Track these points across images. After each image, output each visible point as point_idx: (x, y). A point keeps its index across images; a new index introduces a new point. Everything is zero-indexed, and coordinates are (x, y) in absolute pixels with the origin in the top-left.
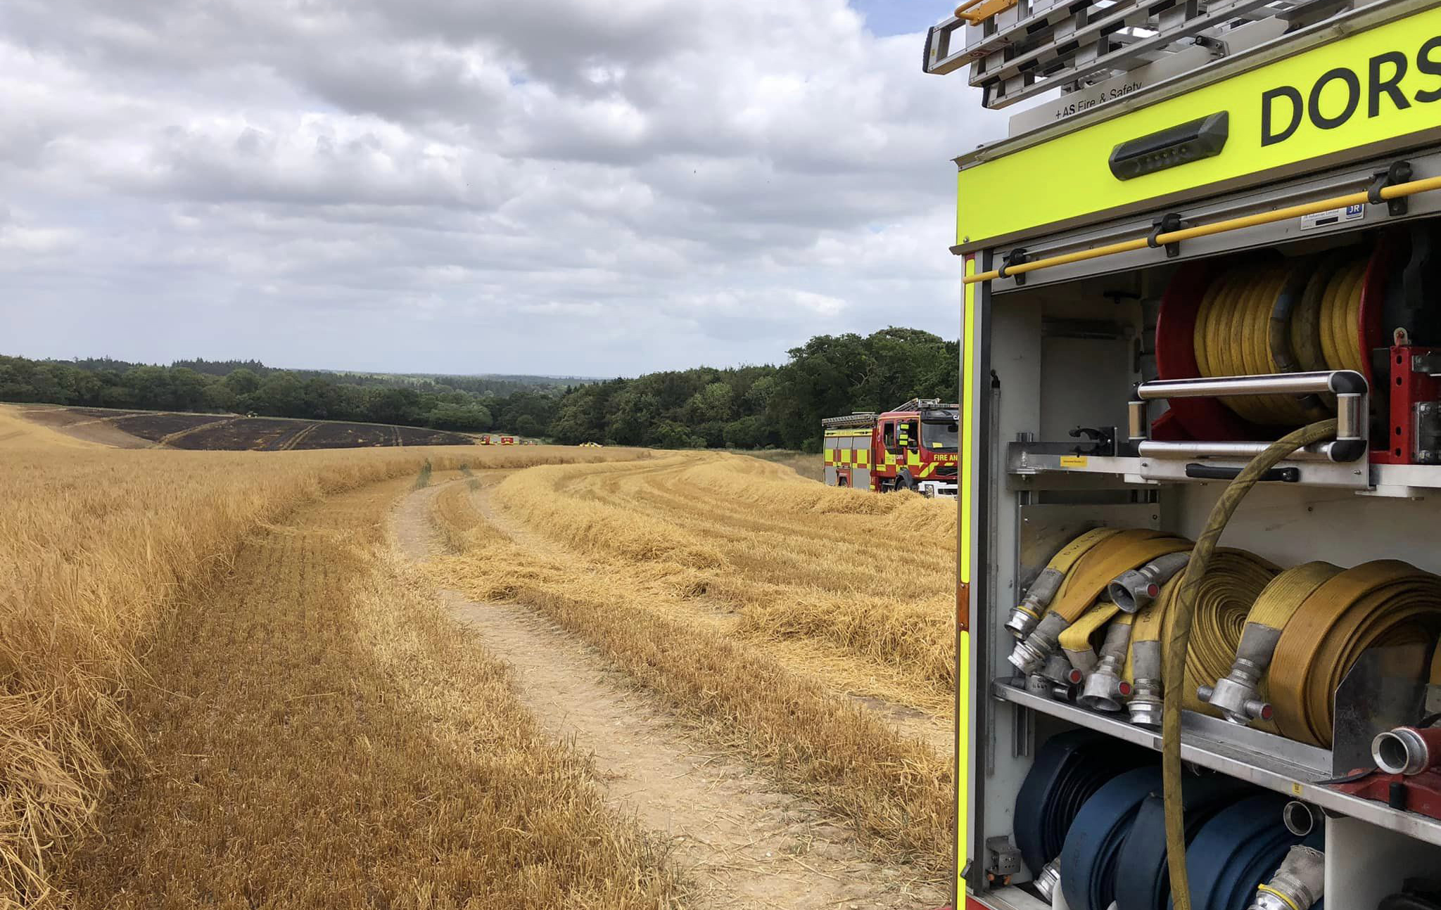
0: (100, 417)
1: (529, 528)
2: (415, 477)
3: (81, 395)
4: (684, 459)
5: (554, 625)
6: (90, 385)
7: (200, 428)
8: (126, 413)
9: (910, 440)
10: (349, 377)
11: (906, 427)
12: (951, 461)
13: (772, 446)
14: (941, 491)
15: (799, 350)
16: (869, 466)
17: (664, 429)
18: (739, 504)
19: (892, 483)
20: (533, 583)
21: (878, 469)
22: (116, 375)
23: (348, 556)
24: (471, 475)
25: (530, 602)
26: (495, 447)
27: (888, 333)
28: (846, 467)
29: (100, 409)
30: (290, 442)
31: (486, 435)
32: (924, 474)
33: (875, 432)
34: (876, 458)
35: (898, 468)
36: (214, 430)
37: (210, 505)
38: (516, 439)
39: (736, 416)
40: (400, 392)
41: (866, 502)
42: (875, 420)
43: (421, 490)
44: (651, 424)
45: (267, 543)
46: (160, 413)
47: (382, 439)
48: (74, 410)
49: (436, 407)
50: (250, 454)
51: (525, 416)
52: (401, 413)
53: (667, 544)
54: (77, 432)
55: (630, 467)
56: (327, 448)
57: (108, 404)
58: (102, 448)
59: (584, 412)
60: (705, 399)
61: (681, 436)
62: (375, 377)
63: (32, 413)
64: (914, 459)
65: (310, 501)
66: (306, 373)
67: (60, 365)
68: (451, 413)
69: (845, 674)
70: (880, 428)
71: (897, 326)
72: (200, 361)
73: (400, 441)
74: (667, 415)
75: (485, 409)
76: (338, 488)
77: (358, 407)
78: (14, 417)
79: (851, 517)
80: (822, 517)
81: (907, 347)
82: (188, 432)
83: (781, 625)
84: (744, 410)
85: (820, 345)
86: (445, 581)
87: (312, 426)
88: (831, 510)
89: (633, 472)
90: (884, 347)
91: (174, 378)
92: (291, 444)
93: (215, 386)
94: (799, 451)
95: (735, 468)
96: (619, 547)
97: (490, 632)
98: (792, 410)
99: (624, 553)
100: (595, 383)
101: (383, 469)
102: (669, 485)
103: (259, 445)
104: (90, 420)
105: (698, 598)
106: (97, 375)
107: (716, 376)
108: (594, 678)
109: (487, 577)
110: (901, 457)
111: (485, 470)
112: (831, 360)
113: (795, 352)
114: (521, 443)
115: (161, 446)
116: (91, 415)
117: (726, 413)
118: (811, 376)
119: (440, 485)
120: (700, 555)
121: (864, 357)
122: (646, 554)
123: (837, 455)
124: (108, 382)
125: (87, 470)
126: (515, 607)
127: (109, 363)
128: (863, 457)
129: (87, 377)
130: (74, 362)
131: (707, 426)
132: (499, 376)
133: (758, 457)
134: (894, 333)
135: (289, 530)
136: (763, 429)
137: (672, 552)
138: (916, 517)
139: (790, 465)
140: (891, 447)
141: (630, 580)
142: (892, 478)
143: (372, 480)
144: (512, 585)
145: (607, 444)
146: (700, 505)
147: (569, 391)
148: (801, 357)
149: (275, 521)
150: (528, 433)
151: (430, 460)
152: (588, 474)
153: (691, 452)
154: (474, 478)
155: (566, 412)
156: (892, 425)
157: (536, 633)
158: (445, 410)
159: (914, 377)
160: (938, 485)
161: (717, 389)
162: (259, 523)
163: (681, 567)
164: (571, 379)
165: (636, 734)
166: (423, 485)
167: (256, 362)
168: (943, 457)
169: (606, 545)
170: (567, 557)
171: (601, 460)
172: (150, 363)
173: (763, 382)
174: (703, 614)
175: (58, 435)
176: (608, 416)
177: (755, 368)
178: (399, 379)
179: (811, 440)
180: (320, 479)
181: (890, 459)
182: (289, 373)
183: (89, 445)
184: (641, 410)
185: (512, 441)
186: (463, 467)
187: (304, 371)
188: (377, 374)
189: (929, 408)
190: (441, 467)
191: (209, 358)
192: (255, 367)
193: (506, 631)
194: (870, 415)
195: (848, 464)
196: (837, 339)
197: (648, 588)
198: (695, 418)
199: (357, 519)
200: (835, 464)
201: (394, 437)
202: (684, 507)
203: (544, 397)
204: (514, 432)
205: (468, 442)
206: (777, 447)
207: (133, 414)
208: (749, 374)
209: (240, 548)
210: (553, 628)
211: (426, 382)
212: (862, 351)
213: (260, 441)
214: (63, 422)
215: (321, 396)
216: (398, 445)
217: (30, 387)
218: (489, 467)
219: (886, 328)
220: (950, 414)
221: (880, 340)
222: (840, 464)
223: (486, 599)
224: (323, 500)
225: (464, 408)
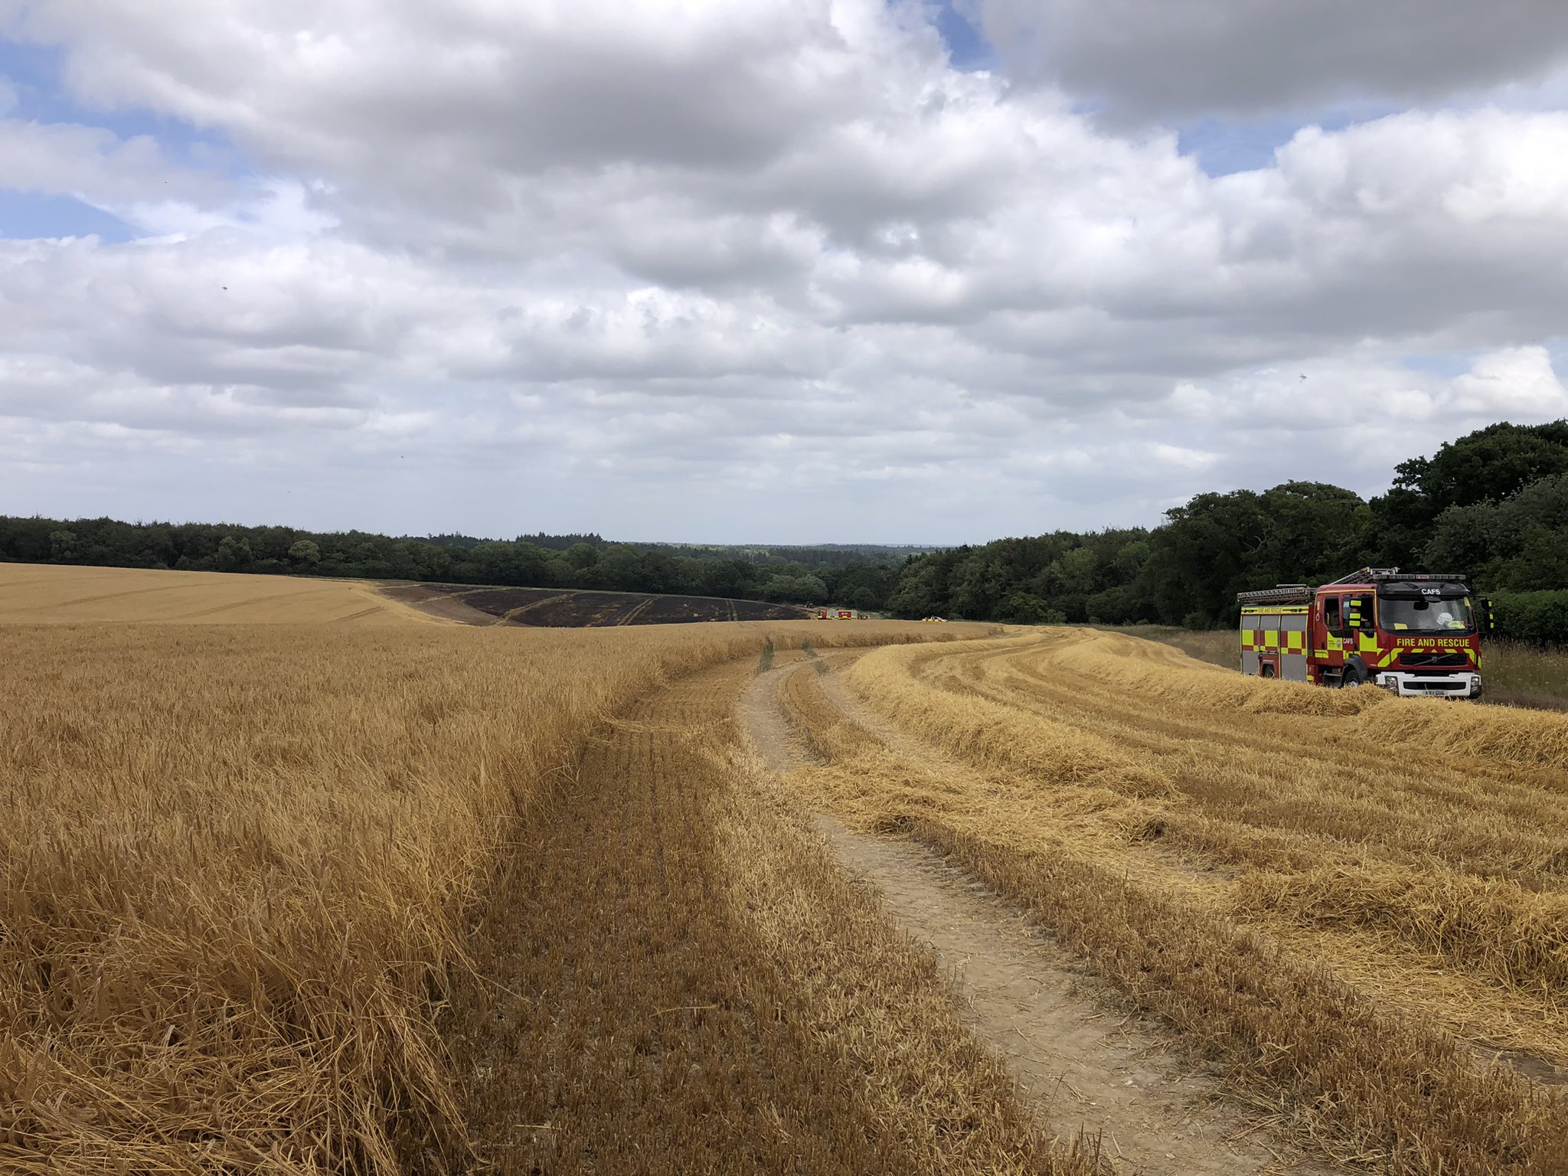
0: (449, 592)
1: (896, 726)
2: (758, 658)
3: (433, 571)
4: (1043, 636)
5: (972, 881)
6: (441, 561)
7: (540, 603)
8: (473, 588)
9: (1363, 620)
10: (685, 549)
11: (1358, 603)
12: (1421, 647)
13: (1145, 620)
14: (1407, 685)
15: (1179, 510)
16: (1305, 652)
17: (1016, 600)
18: (1143, 698)
19: (1338, 674)
20: (931, 814)
21: (1317, 655)
22: (465, 551)
23: (700, 763)
24: (815, 655)
25: (933, 841)
26: (833, 624)
27: (1288, 488)
28: (1273, 652)
29: (450, 585)
30: (627, 617)
31: (823, 609)
32: (1384, 663)
33: (1312, 610)
34: (1314, 640)
35: (1346, 655)
36: (554, 605)
37: (553, 703)
38: (854, 613)
39: (1100, 588)
40: (735, 565)
41: (1315, 700)
42: (1311, 594)
43: (766, 674)
44: (1002, 597)
45: (612, 744)
46: (504, 588)
47: (717, 613)
48: (428, 586)
49: (771, 579)
50: (588, 632)
51: (862, 588)
52: (736, 586)
53: (1092, 763)
54: (428, 608)
55: (986, 646)
56: (662, 623)
57: (458, 579)
58: (450, 624)
59: (927, 584)
60: (1064, 568)
61: (1036, 610)
62: (711, 549)
63: (389, 589)
64: (1368, 644)
65: (654, 689)
66: (643, 546)
67: (415, 543)
68: (786, 586)
69: (1452, 1001)
70: (1319, 605)
71: (1298, 480)
72: (542, 535)
73: (735, 615)
74: (1020, 586)
75: (820, 581)
76: (682, 671)
77: (693, 580)
78: (374, 593)
79: (1298, 719)
80: (1258, 718)
81: (1312, 504)
82: (530, 606)
83: (1313, 907)
84: (1109, 581)
85: (1204, 503)
86: (817, 801)
87: (647, 600)
88: (1268, 709)
89: (991, 652)
90: (1284, 506)
91: (518, 553)
92: (628, 619)
93: (557, 560)
94: (1180, 628)
95: (1110, 648)
96: (1025, 763)
97: (890, 888)
98: (1169, 579)
99: (1032, 770)
100: (938, 551)
101: (725, 648)
102: (1041, 668)
103: (596, 620)
104: (439, 596)
105: (1153, 844)
106: (447, 551)
107: (1074, 541)
108: (1060, 982)
109: (868, 798)
110: (1349, 641)
111: (827, 650)
112: (1218, 521)
113: (1173, 513)
114: (860, 617)
115: (504, 621)
116: (441, 590)
117: (1088, 584)
118: (1195, 539)
119: (786, 667)
120: (1140, 780)
121: (1260, 517)
122: (1064, 774)
123: (1259, 638)
124: (457, 557)
125: (433, 652)
126: (912, 846)
127: (458, 539)
128: (1295, 640)
129: (439, 554)
130: (428, 537)
131: (1067, 599)
132: (834, 546)
133: (1129, 633)
134: (1294, 487)
135: (636, 726)
136: (1134, 601)
137: (1100, 774)
138: (1399, 722)
139: (1174, 645)
140: (1334, 628)
141: (1050, 810)
142: (1338, 667)
143: (715, 661)
144: (906, 814)
145: (952, 619)
146: (1090, 698)
147: (910, 561)
148: (1181, 517)
149: (619, 714)
150: (866, 606)
151: (771, 638)
152: (941, 655)
153: (1049, 628)
154: (819, 659)
155: (907, 583)
156: (1336, 601)
157: (951, 892)
158: (779, 582)
159: (1323, 539)
160: (1403, 677)
161: (1077, 556)
162: (603, 719)
163: (1118, 796)
164: (911, 548)
165: (1167, 1109)
166: (767, 668)
167: (595, 535)
168: (1410, 642)
169: (1005, 758)
170: (954, 768)
171: (950, 638)
172: (496, 539)
173: (1131, 548)
174: (1168, 870)
175: (411, 611)
176: (952, 588)
177: (1122, 532)
178: (733, 551)
179: (1194, 614)
180: (663, 662)
181: (1334, 643)
182: (626, 546)
183: (438, 621)
184: (988, 580)
185: (849, 615)
186: (805, 646)
187: (641, 544)
188: (713, 546)
189: (1388, 580)
190: (783, 647)
191: (551, 533)
192: (594, 540)
193: (910, 885)
194: (1301, 588)
195: (1275, 648)
196: (1226, 497)
197: (1080, 826)
198: (1052, 588)
199: (706, 711)
200: (1256, 649)
201: (729, 611)
202: (1073, 702)
203: (883, 568)
204: (850, 605)
205: (803, 616)
206: (1151, 622)
207: (481, 589)
208: (1113, 539)
209: (584, 750)
210: (972, 886)
211: (760, 553)
212: (1257, 510)
213: (598, 616)
214: (414, 598)
215: (657, 569)
216: (732, 620)
217: (389, 564)
218: (832, 646)
219: (1286, 483)
220: (1416, 587)
221: (1280, 496)
222: (1263, 648)
223: (872, 831)
224: (667, 686)
225: (798, 581)
